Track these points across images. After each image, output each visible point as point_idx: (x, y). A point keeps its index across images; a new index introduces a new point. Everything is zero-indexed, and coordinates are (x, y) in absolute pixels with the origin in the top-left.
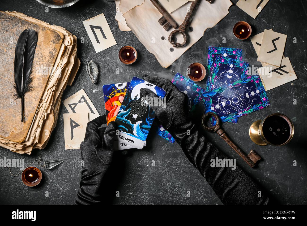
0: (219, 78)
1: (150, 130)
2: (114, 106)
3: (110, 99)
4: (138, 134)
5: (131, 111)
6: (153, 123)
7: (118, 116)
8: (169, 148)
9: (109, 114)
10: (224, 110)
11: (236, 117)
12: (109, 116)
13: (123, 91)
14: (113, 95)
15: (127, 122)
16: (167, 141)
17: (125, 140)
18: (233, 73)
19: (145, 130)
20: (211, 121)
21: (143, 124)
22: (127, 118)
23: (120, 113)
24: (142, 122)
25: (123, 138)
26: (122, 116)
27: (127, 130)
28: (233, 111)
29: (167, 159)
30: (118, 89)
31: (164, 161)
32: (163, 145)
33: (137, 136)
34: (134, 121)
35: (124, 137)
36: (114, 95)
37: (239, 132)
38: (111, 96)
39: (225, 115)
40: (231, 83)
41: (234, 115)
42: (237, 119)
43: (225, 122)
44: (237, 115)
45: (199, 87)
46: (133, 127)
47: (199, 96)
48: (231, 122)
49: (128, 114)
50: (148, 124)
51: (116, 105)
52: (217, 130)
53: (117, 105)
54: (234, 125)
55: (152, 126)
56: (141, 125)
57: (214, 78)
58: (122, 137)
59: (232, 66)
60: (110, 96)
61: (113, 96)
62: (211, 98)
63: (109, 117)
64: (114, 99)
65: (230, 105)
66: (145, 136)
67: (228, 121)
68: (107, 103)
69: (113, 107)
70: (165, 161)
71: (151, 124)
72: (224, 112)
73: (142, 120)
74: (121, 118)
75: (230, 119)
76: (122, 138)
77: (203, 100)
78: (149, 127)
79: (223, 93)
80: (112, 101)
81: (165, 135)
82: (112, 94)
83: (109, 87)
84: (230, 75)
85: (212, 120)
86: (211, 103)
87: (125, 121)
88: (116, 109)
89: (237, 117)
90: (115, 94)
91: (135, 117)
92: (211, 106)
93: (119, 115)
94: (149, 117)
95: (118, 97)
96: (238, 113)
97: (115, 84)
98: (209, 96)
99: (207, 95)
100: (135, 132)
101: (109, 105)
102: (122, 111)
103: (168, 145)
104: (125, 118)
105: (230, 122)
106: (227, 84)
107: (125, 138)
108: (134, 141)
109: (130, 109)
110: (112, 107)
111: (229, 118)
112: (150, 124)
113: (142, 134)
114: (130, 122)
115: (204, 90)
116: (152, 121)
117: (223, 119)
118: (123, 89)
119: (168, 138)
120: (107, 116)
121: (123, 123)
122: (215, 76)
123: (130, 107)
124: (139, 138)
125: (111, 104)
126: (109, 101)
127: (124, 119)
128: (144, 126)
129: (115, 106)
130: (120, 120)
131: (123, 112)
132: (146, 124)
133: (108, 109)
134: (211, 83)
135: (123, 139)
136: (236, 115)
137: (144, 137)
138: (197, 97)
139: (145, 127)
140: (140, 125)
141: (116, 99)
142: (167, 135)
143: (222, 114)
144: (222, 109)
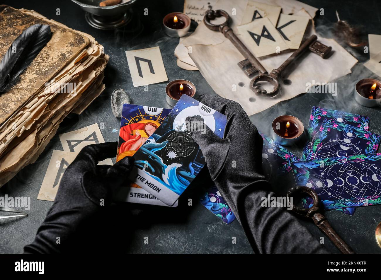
0: (326, 146)
1: (193, 181)
2: (134, 135)
3: (130, 124)
4: (170, 181)
5: (167, 145)
6: (200, 172)
7: (144, 147)
8: (219, 229)
9: (124, 144)
10: (330, 191)
11: (351, 206)
12: (122, 146)
13: (154, 118)
14: (137, 120)
15: (157, 159)
16: (217, 219)
17: (146, 183)
18: (351, 144)
19: (184, 179)
20: (304, 203)
21: (182, 169)
22: (158, 153)
23: (149, 143)
24: (182, 166)
25: (143, 179)
26: (150, 148)
27: (153, 170)
28: (346, 196)
29: (213, 247)
30: (147, 114)
31: (206, 248)
32: (210, 224)
33: (167, 183)
34: (169, 162)
35: (145, 179)
36: (139, 121)
37: (355, 229)
38: (133, 120)
39: (331, 199)
40: (346, 156)
41: (348, 202)
42: (354, 209)
43: (331, 210)
44: (354, 202)
45: (289, 153)
46: (164, 169)
47: (288, 164)
48: (341, 211)
49: (162, 148)
50: (191, 172)
51: (138, 134)
52: (313, 213)
53: (140, 136)
54: (346, 218)
55: (198, 176)
56: (179, 169)
57: (318, 144)
58: (141, 177)
59: (350, 134)
60: (131, 120)
61: (136, 122)
62: (308, 170)
63: (122, 149)
64: (137, 127)
65: (342, 185)
66: (181, 188)
67: (335, 209)
68: (125, 129)
69: (133, 137)
70: (208, 250)
71: (197, 172)
72: (329, 194)
73: (182, 163)
74: (148, 151)
75: (339, 206)
76: (141, 179)
77: (293, 171)
78: (193, 176)
79: (330, 167)
80: (133, 128)
81: (216, 209)
82: (136, 118)
83: (134, 108)
84: (345, 145)
85: (305, 201)
86: (308, 177)
87: (153, 157)
88: (136, 141)
89: (354, 207)
90: (140, 119)
91: (172, 155)
92: (307, 181)
93: (146, 146)
94: (195, 161)
95: (145, 125)
96: (355, 199)
97: (144, 107)
98: (305, 167)
99: (302, 166)
100: (165, 177)
101: (125, 131)
102: (153, 141)
103: (218, 225)
104: (154, 152)
105: (339, 211)
106: (339, 156)
107: (146, 181)
108: (160, 190)
109: (167, 142)
110: (131, 136)
111: (337, 204)
112: (195, 173)
113: (176, 183)
114: (162, 160)
115: (297, 158)
116: (200, 168)
117: (327, 204)
118: (155, 116)
119: (221, 214)
120: (120, 146)
121: (150, 158)
122: (319, 143)
123: (168, 139)
124: (171, 187)
125: (130, 131)
126: (128, 126)
127: (153, 154)
128: (183, 173)
129: (136, 135)
130: (145, 153)
131: (153, 143)
132: (188, 170)
133: (124, 138)
134: (311, 151)
135: (142, 181)
136: (352, 202)
137: (179, 188)
138: (283, 165)
139: (184, 175)
140: (177, 170)
141: (141, 126)
142: (220, 209)
143: (326, 197)
144: (326, 189)
